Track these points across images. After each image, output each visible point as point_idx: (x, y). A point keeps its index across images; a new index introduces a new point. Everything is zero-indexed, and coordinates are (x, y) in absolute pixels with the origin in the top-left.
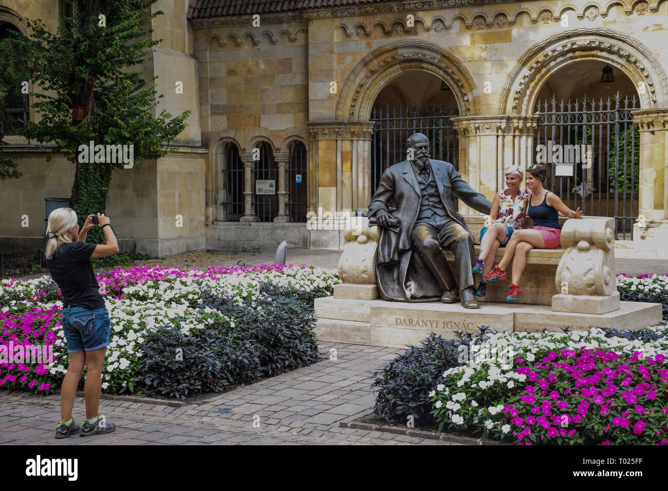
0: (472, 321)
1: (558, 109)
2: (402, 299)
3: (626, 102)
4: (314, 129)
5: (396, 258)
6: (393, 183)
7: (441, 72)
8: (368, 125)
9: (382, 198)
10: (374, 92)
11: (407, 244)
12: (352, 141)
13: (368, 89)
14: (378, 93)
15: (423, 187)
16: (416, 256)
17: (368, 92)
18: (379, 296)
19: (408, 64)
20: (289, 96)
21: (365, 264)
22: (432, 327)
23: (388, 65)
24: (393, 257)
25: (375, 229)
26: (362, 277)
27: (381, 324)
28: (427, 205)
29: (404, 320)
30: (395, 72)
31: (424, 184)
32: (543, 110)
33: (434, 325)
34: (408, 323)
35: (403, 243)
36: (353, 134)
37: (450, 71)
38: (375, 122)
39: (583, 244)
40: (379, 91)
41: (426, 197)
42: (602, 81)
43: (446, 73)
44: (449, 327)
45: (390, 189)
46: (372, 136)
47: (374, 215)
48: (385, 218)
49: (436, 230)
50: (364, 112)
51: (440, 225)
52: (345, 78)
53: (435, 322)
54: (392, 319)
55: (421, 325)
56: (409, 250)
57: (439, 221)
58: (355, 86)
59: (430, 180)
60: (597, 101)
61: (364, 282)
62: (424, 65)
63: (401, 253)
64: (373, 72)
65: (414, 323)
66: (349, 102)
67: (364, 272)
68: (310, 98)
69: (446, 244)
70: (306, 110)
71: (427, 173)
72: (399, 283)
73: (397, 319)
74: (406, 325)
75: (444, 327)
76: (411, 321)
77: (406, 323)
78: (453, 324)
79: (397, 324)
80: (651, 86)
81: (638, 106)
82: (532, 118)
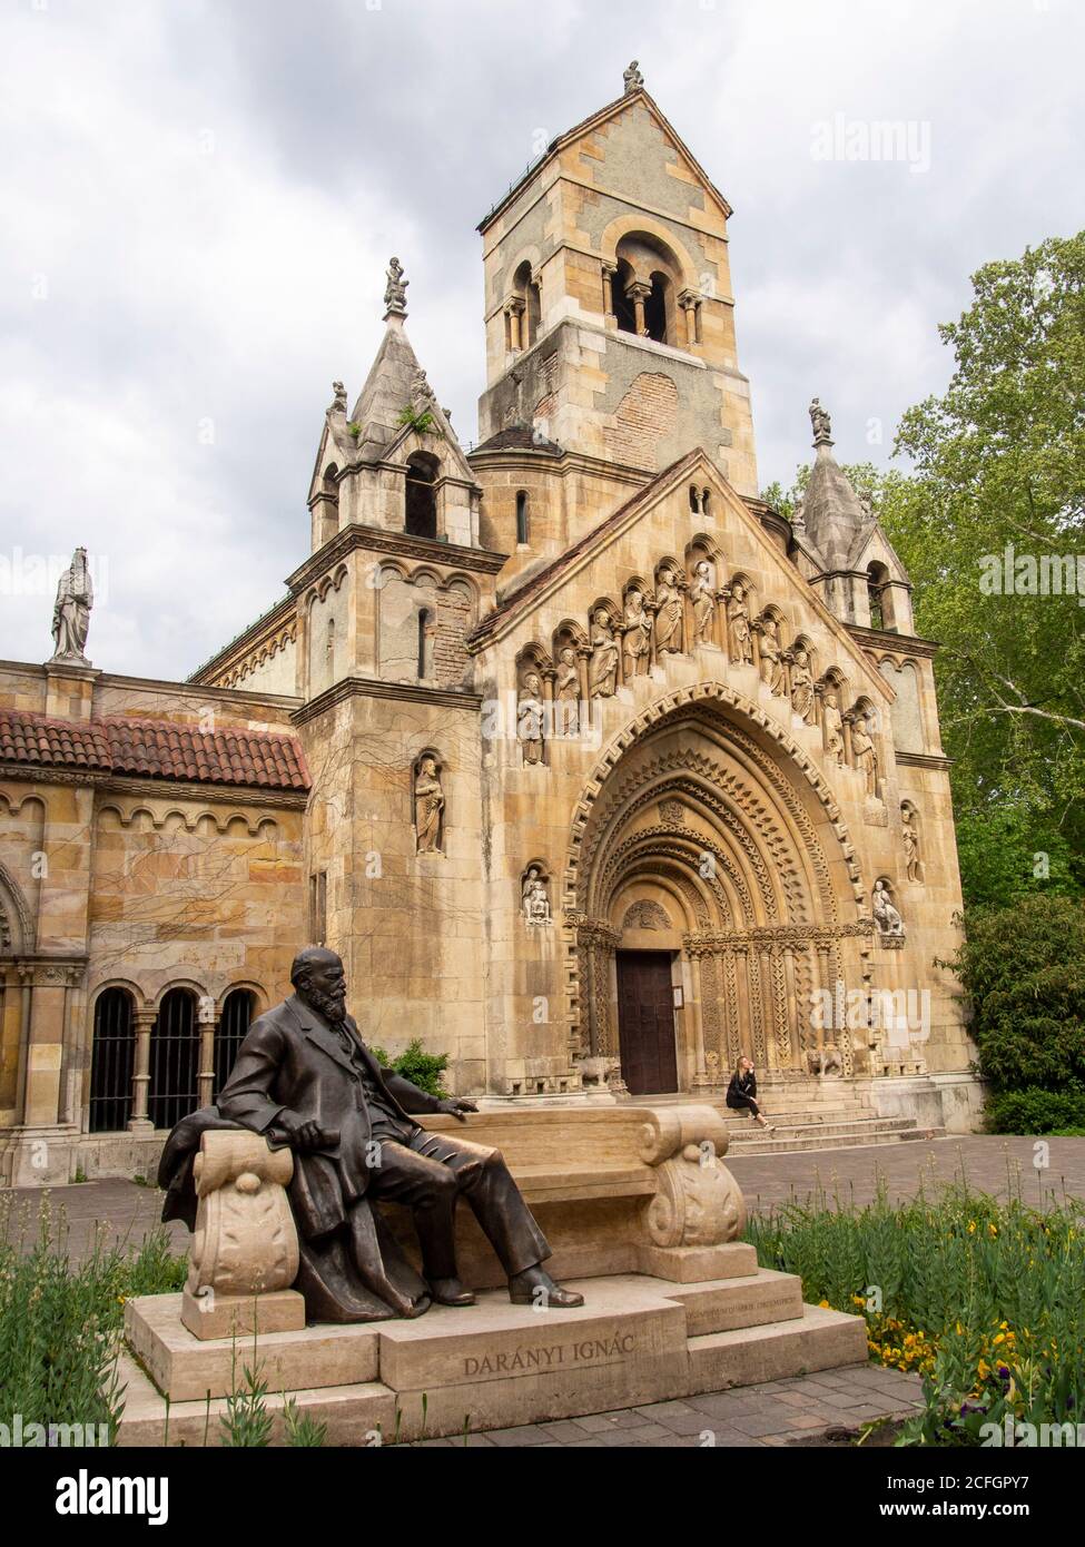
0: (631, 1332)
6: (283, 1050)
22: (549, 1362)
27: (425, 1381)
29: (486, 1360)
33: (555, 1357)
34: (494, 1364)
35: (354, 1181)
39: (693, 1151)
44: (587, 1354)
45: (276, 1064)
53: (556, 1351)
54: (454, 1363)
55: (525, 1362)
56: (363, 1197)
63: (351, 1205)
65: (509, 1362)
67: (279, 1261)
73: (467, 1361)
74: (491, 1370)
75: (576, 1359)
76: (501, 1359)
77: (489, 1366)
78: (594, 1346)
79: (467, 1373)
80: (4, 920)
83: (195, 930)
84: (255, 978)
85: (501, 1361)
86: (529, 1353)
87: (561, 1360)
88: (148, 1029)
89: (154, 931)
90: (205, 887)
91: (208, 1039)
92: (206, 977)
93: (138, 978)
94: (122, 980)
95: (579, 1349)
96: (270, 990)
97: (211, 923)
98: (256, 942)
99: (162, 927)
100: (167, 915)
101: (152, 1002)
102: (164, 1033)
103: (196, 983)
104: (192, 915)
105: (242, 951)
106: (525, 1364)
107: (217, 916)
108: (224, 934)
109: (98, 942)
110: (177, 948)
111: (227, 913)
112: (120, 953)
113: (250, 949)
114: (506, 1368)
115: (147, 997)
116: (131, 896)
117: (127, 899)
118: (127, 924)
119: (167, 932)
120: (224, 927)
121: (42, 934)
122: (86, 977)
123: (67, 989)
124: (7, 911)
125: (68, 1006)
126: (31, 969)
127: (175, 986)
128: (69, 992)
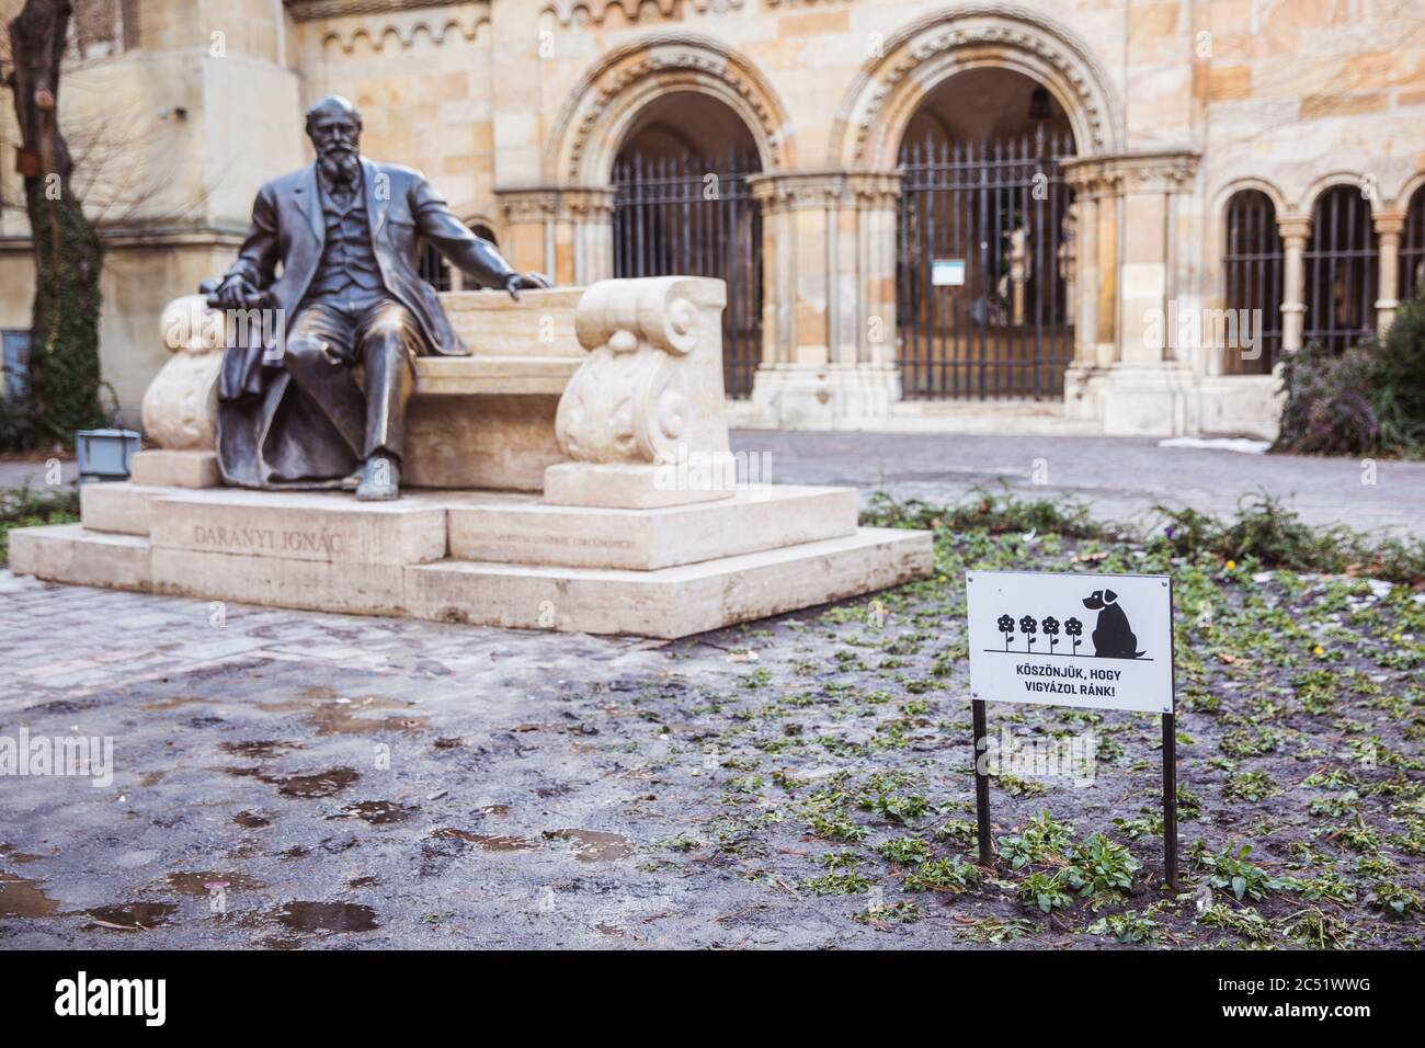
0: (340, 532)
1: (938, 159)
2: (256, 483)
3: (1055, 145)
4: (508, 200)
6: (274, 213)
7: (731, 92)
8: (602, 192)
9: (255, 252)
10: (615, 133)
12: (574, 223)
15: (333, 221)
17: (605, 132)
19: (670, 78)
20: (466, 142)
21: (192, 400)
23: (635, 79)
24: (248, 383)
27: (169, 540)
28: (337, 265)
29: (211, 530)
30: (649, 91)
32: (910, 161)
34: (217, 537)
36: (575, 209)
37: (744, 89)
38: (617, 189)
39: (623, 339)
43: (739, 92)
44: (295, 544)
45: (270, 229)
46: (613, 215)
48: (233, 293)
49: (347, 320)
50: (598, 171)
51: (358, 311)
52: (558, 107)
53: (267, 534)
54: (189, 528)
56: (286, 369)
58: (577, 121)
59: (354, 205)
60: (1005, 145)
61: (193, 445)
62: (699, 78)
63: (266, 375)
64: (609, 94)
65: (229, 536)
66: (567, 151)
68: (498, 142)
70: (492, 166)
73: (197, 528)
74: (215, 542)
75: (285, 547)
77: (213, 537)
78: (303, 539)
79: (197, 541)
80: (1094, 112)
81: (1074, 152)
82: (890, 177)
83: (1361, 99)
85: (222, 535)
86: (245, 531)
87: (272, 546)
88: (1298, 243)
89: (1297, 107)
90: (1376, 33)
91: (1389, 254)
92: (1375, 166)
93: (1276, 175)
94: (1253, 179)
95: (288, 539)
97: (1385, 85)
100: (1315, 82)
101: (1298, 206)
102: (1325, 248)
103: (1359, 176)
104: (1354, 78)
106: (242, 543)
107: (1393, 75)
108: (1404, 101)
109: (1218, 132)
110: (1332, 127)
111: (1410, 69)
112: (1247, 140)
115: (1290, 200)
116: (1262, 62)
117: (1257, 66)
118: (1258, 101)
119: (1316, 106)
120: (1405, 89)
121: (1134, 125)
122: (1200, 179)
123: (1168, 194)
124: (1097, 101)
125: (1172, 215)
126: (1119, 173)
127: (1331, 182)
128: (1172, 198)
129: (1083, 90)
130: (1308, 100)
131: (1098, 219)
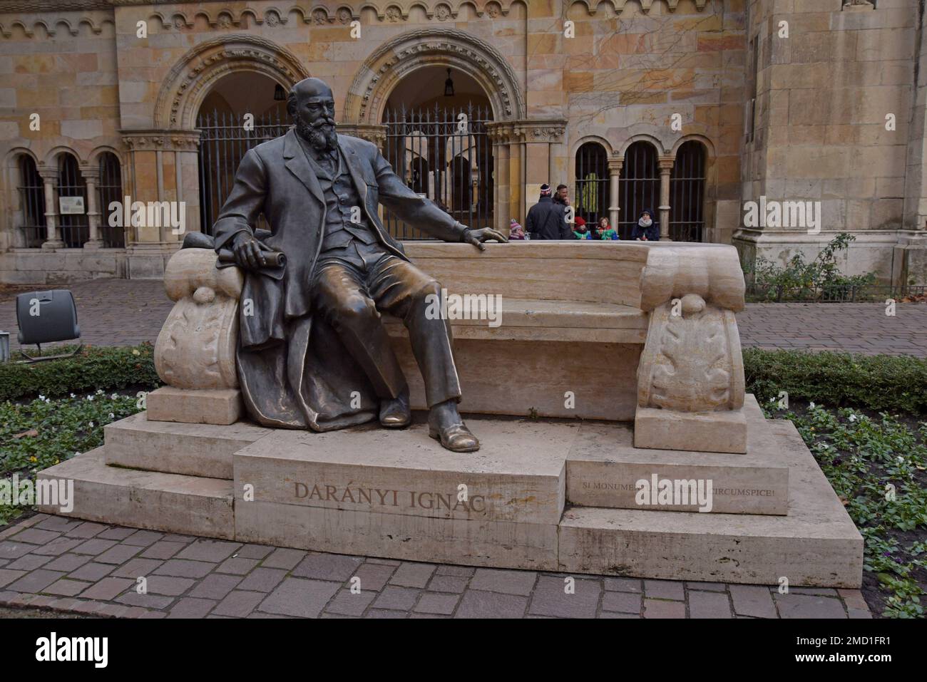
0: (481, 492)
1: (408, 119)
2: (297, 423)
3: (479, 113)
4: (129, 137)
5: (280, 334)
6: (265, 178)
7: (278, 74)
8: (193, 134)
9: (244, 210)
10: (200, 96)
11: (300, 303)
12: (175, 152)
13: (192, 91)
14: (204, 97)
15: (327, 185)
16: (321, 330)
17: (192, 95)
18: (246, 415)
19: (237, 64)
20: (96, 99)
21: (214, 348)
22: (383, 503)
23: (214, 63)
24: (274, 333)
25: (232, 274)
26: (207, 377)
27: (259, 494)
28: (337, 223)
29: (316, 488)
30: (223, 71)
31: (327, 180)
32: (392, 119)
33: (389, 498)
34: (324, 494)
35: (294, 303)
36: (176, 143)
37: (288, 72)
38: (201, 131)
39: (691, 301)
40: (205, 95)
41: (335, 207)
42: (446, 95)
43: (284, 75)
44: (427, 503)
45: (258, 191)
46: (199, 147)
47: (229, 244)
48: (253, 250)
49: (362, 274)
50: (189, 120)
51: (368, 264)
52: (163, 78)
53: (391, 494)
54: (286, 484)
55: (356, 497)
56: (304, 317)
57: (368, 256)
59: (340, 172)
60: (449, 112)
62: (257, 65)
63: (290, 323)
64: (197, 72)
65: (339, 494)
66: (169, 107)
67: (210, 365)
68: (122, 100)
69: (387, 303)
70: (118, 115)
71: (333, 158)
72: (289, 387)
73: (297, 484)
74: (321, 498)
75: (413, 505)
76: (331, 490)
77: (319, 494)
78: (436, 499)
79: (297, 495)
80: (506, 95)
81: (491, 118)
82: (381, 129)
83: (651, 95)
84: (703, 132)
85: (331, 492)
86: (360, 490)
87: (395, 504)
88: (618, 173)
89: (618, 98)
90: (660, 59)
91: (666, 181)
92: (661, 132)
93: (607, 134)
94: (594, 136)
95: (416, 498)
96: (715, 141)
97: (665, 88)
98: (702, 102)
99: (625, 94)
100: (629, 84)
101: (618, 153)
102: (631, 176)
103: (653, 137)
104: (649, 83)
105: (692, 109)
106: (357, 501)
107: (669, 83)
108: (675, 97)
109: (574, 108)
110: (636, 110)
111: (678, 80)
112: (592, 116)
113: (697, 108)
114: (336, 500)
115: (614, 149)
116: (599, 71)
117: (596, 73)
118: (597, 93)
119: (628, 98)
120: (675, 91)
121: (531, 104)
122: (566, 135)
123: (550, 144)
124: (507, 89)
125: (552, 156)
126: (523, 131)
127: (636, 140)
128: (552, 146)
129: (499, 82)
130: (624, 94)
131: (508, 157)
